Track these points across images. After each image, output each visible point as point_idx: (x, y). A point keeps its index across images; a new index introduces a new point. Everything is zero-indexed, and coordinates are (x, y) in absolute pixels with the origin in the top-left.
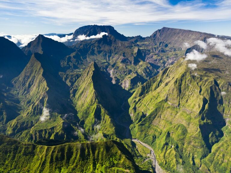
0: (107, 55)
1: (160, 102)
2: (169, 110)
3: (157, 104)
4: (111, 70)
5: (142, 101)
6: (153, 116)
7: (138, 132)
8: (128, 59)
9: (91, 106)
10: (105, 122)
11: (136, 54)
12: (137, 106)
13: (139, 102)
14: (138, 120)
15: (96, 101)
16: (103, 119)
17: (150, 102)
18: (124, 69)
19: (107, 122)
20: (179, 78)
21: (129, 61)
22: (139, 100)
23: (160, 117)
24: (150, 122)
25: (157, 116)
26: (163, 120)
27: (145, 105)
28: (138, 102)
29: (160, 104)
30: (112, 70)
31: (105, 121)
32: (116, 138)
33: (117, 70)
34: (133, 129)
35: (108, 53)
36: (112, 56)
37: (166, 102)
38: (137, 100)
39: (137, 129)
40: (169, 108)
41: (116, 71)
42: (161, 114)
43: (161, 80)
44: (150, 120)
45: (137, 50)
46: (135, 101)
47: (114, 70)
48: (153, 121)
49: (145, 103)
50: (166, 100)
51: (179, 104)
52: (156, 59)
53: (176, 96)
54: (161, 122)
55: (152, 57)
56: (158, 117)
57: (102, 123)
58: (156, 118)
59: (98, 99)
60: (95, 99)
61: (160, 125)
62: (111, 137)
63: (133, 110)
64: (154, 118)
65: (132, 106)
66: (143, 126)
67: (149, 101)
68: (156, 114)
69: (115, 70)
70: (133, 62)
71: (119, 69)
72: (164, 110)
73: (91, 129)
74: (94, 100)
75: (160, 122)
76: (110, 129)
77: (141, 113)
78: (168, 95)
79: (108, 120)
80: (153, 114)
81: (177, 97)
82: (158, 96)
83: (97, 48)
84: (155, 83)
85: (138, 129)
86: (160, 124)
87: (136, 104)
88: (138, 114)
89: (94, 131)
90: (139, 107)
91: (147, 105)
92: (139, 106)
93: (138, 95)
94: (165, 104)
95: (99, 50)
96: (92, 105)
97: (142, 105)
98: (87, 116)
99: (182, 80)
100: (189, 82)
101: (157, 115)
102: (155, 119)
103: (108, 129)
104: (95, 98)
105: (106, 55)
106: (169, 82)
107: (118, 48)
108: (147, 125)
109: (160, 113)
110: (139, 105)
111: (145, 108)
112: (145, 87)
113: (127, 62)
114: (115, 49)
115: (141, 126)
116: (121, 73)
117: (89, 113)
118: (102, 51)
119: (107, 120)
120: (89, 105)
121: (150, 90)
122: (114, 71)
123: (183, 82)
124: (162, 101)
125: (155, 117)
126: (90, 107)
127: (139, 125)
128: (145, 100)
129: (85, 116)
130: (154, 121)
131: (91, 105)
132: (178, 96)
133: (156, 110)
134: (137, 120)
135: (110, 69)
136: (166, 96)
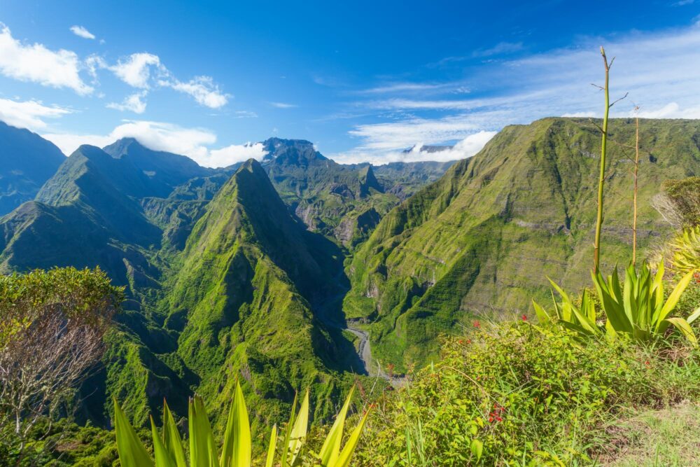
0: (298, 186)
1: (483, 225)
2: (528, 246)
3: (475, 232)
4: (306, 208)
5: (405, 244)
6: (465, 276)
7: (408, 346)
8: (346, 187)
9: (218, 257)
10: (270, 309)
11: (365, 179)
12: (389, 260)
13: (396, 250)
14: (399, 307)
15: (240, 237)
16: (264, 299)
17: (437, 241)
18: (338, 205)
19: (276, 307)
20: (541, 138)
21: (348, 192)
22: (395, 244)
23: (492, 279)
24: (455, 300)
25: (480, 277)
26: (511, 286)
27: (419, 254)
28: (390, 250)
29: (485, 230)
30: (309, 209)
31: (268, 306)
32: (316, 372)
33: (320, 208)
34: (383, 339)
35: (300, 181)
36: (309, 187)
37: (505, 222)
38: (387, 244)
39: (403, 336)
40: (523, 239)
41: (319, 210)
42: (495, 268)
43: (452, 190)
44: (452, 294)
45: (367, 170)
46: (380, 249)
47: (312, 209)
48: (466, 299)
49: (418, 249)
50: (507, 215)
51: (569, 221)
52: (409, 193)
53: (549, 195)
54: (500, 299)
55: (400, 190)
56: (487, 277)
57: (255, 311)
58: (478, 284)
59: (248, 230)
60: (237, 230)
61: (501, 311)
62: (288, 370)
63: (378, 274)
64: (470, 284)
65: (372, 264)
66: (429, 321)
67: (433, 239)
68: (474, 269)
69: (316, 208)
70: (358, 194)
71: (326, 205)
72: (507, 250)
73: (205, 340)
74: (232, 234)
75: (495, 297)
76: (289, 333)
77: (408, 279)
78: (512, 198)
79: (284, 298)
80: (464, 271)
81: (553, 197)
82: (463, 217)
83: (274, 172)
84: (436, 201)
85: (409, 333)
86: (498, 306)
87: (386, 256)
88: (397, 285)
89: (219, 349)
90: (398, 264)
91: (424, 253)
92: (398, 259)
93: (389, 233)
94: (507, 230)
95: (277, 175)
96: (223, 249)
97: (408, 255)
98: (200, 292)
99: (552, 146)
100: (584, 146)
101: (478, 271)
102: (473, 289)
103: (279, 334)
104: (239, 226)
105: (294, 185)
106: (495, 172)
107: (323, 172)
108: (444, 312)
109: (490, 263)
110: (396, 256)
111: (420, 261)
112: (408, 212)
113: (345, 195)
114: (316, 175)
115: (418, 320)
116: (331, 213)
117: (209, 281)
118: (284, 178)
119: (279, 299)
120: (211, 251)
121: (424, 220)
122: (314, 211)
123: (561, 151)
124: (492, 219)
125: (472, 283)
126: (214, 258)
127: (410, 319)
128: (418, 239)
129: (193, 294)
130: (471, 297)
131: (220, 251)
132: (554, 192)
133: (473, 251)
134: (394, 306)
135: (304, 208)
136: (504, 203)
